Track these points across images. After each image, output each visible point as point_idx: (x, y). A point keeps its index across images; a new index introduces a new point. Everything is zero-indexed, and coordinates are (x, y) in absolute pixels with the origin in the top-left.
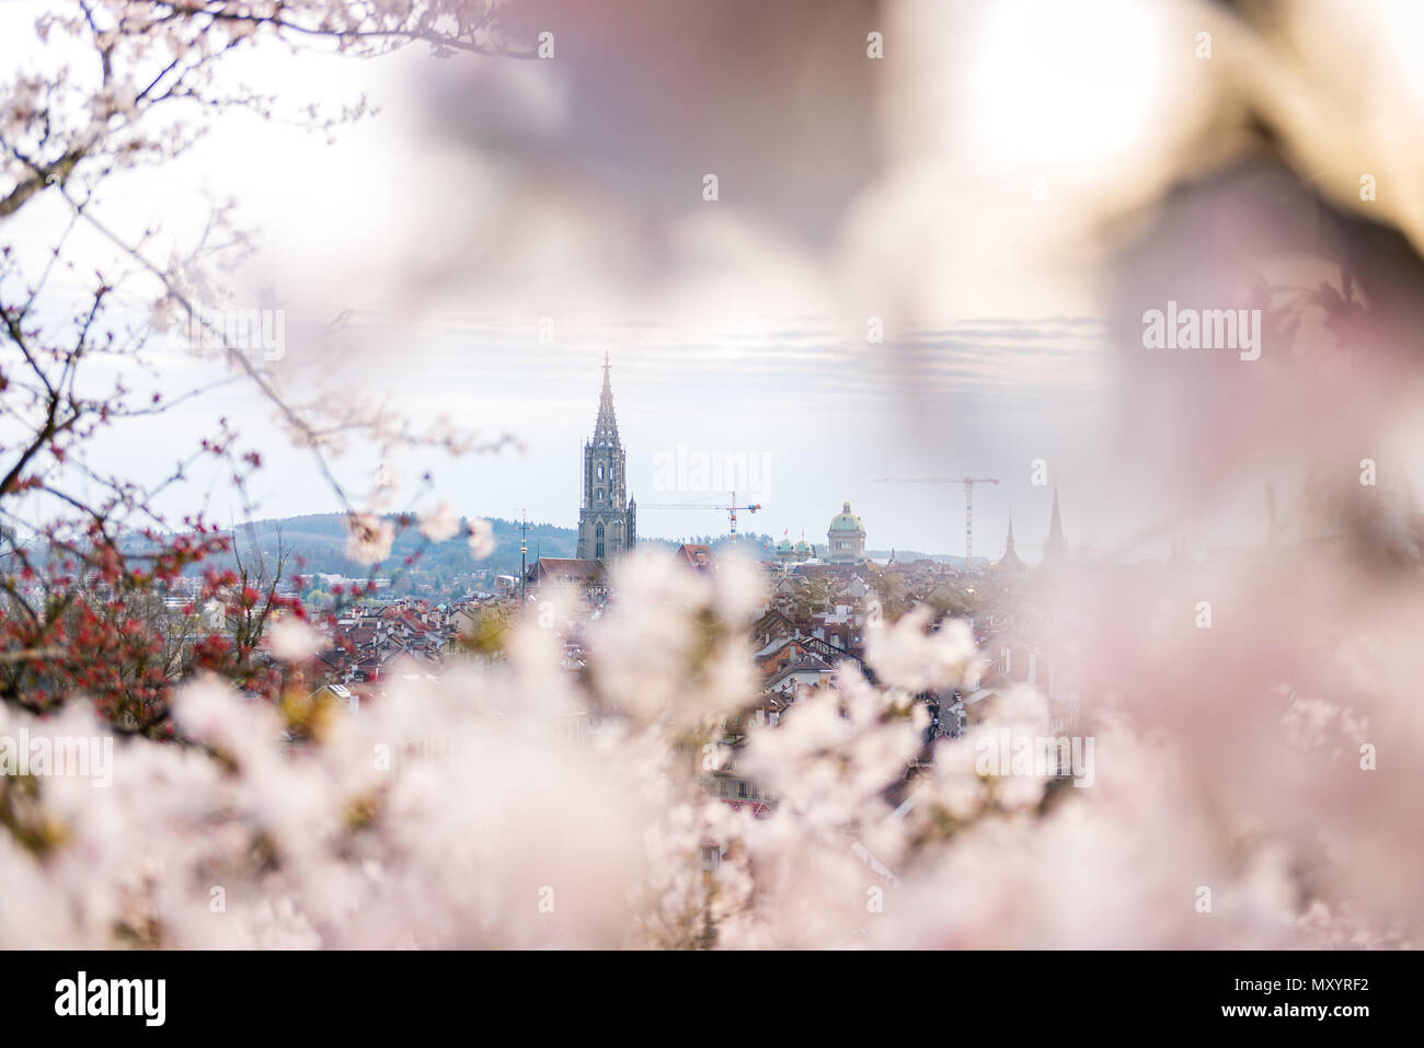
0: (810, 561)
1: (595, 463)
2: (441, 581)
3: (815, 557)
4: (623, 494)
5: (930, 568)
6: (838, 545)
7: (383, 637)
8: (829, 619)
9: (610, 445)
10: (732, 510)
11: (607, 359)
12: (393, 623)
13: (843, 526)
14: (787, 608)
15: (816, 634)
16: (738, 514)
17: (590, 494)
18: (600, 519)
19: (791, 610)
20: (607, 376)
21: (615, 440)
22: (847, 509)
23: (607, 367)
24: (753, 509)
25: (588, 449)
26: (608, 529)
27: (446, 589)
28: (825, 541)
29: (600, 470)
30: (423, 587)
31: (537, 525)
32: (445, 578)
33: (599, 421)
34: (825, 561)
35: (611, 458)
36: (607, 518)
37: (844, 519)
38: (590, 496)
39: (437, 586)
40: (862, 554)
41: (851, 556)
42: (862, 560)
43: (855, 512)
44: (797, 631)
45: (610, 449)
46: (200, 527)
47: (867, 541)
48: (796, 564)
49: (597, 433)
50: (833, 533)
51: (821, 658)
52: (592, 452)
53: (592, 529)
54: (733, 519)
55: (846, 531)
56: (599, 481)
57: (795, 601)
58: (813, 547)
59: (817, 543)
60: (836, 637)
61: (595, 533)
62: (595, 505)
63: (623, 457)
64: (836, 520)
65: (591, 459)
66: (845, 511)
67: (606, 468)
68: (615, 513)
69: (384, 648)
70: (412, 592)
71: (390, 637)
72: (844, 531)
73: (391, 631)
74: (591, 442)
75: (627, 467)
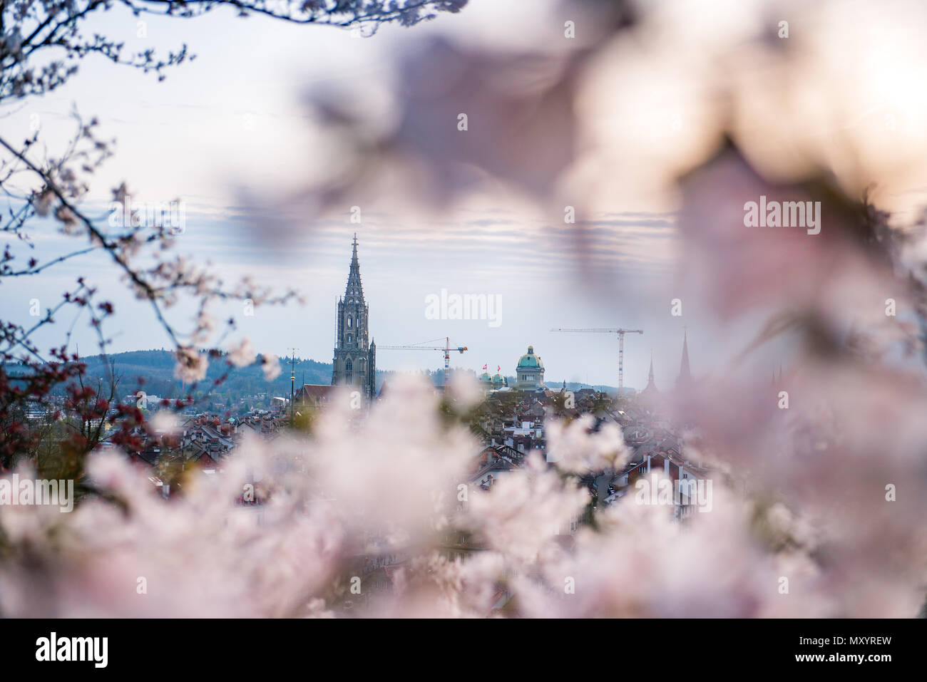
0: (504, 389)
1: (346, 315)
2: (232, 400)
3: (506, 386)
4: (366, 338)
5: (592, 395)
6: (524, 377)
7: (188, 442)
8: (517, 432)
9: (357, 302)
10: (447, 351)
11: (355, 239)
12: (195, 431)
13: (527, 363)
14: (486, 423)
15: (507, 443)
16: (451, 353)
17: (342, 338)
18: (349, 356)
19: (489, 424)
20: (355, 251)
21: (361, 298)
22: (531, 351)
23: (355, 245)
24: (462, 350)
25: (341, 305)
26: (354, 363)
27: (234, 407)
28: (515, 375)
29: (349, 321)
30: (217, 405)
31: (303, 360)
32: (235, 399)
33: (349, 284)
34: (514, 389)
35: (358, 312)
36: (354, 355)
37: (529, 358)
38: (342, 339)
39: (228, 404)
40: (541, 384)
41: (534, 386)
42: (541, 389)
43: (536, 353)
44: (493, 440)
45: (357, 305)
46: (63, 357)
47: (545, 374)
48: (493, 391)
49: (347, 293)
50: (521, 368)
51: (510, 461)
52: (343, 307)
53: (343, 364)
54: (447, 357)
55: (530, 367)
56: (348, 328)
57: (492, 418)
58: (506, 379)
59: (508, 376)
60: (522, 445)
61: (345, 367)
62: (345, 347)
63: (366, 311)
64: (523, 359)
65: (343, 312)
66: (529, 353)
67: (354, 319)
68: (360, 353)
69: (188, 450)
70: (210, 409)
71: (193, 441)
72: (528, 367)
73: (194, 437)
74: (343, 299)
75: (369, 318)
